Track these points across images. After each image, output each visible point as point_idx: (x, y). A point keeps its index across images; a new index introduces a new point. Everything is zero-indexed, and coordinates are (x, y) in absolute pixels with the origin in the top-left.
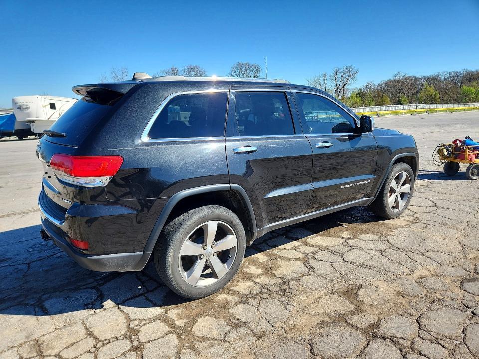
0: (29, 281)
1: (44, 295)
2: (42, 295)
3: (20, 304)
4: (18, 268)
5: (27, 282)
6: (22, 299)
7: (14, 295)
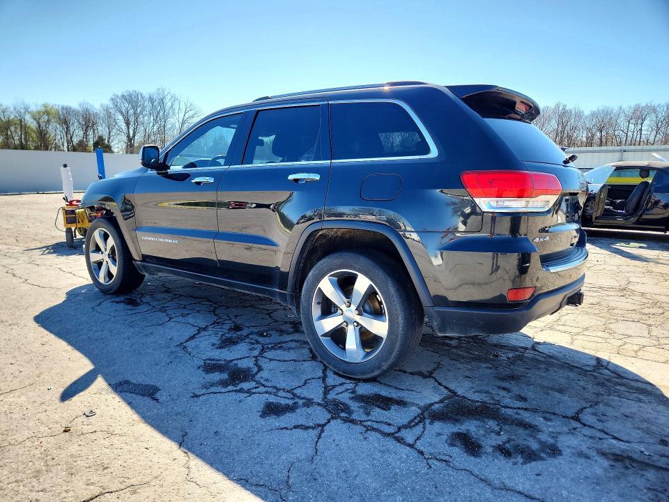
0: (594, 393)
1: (588, 371)
2: (590, 371)
3: (620, 377)
4: (599, 420)
5: (598, 394)
6: (616, 380)
7: (622, 388)
